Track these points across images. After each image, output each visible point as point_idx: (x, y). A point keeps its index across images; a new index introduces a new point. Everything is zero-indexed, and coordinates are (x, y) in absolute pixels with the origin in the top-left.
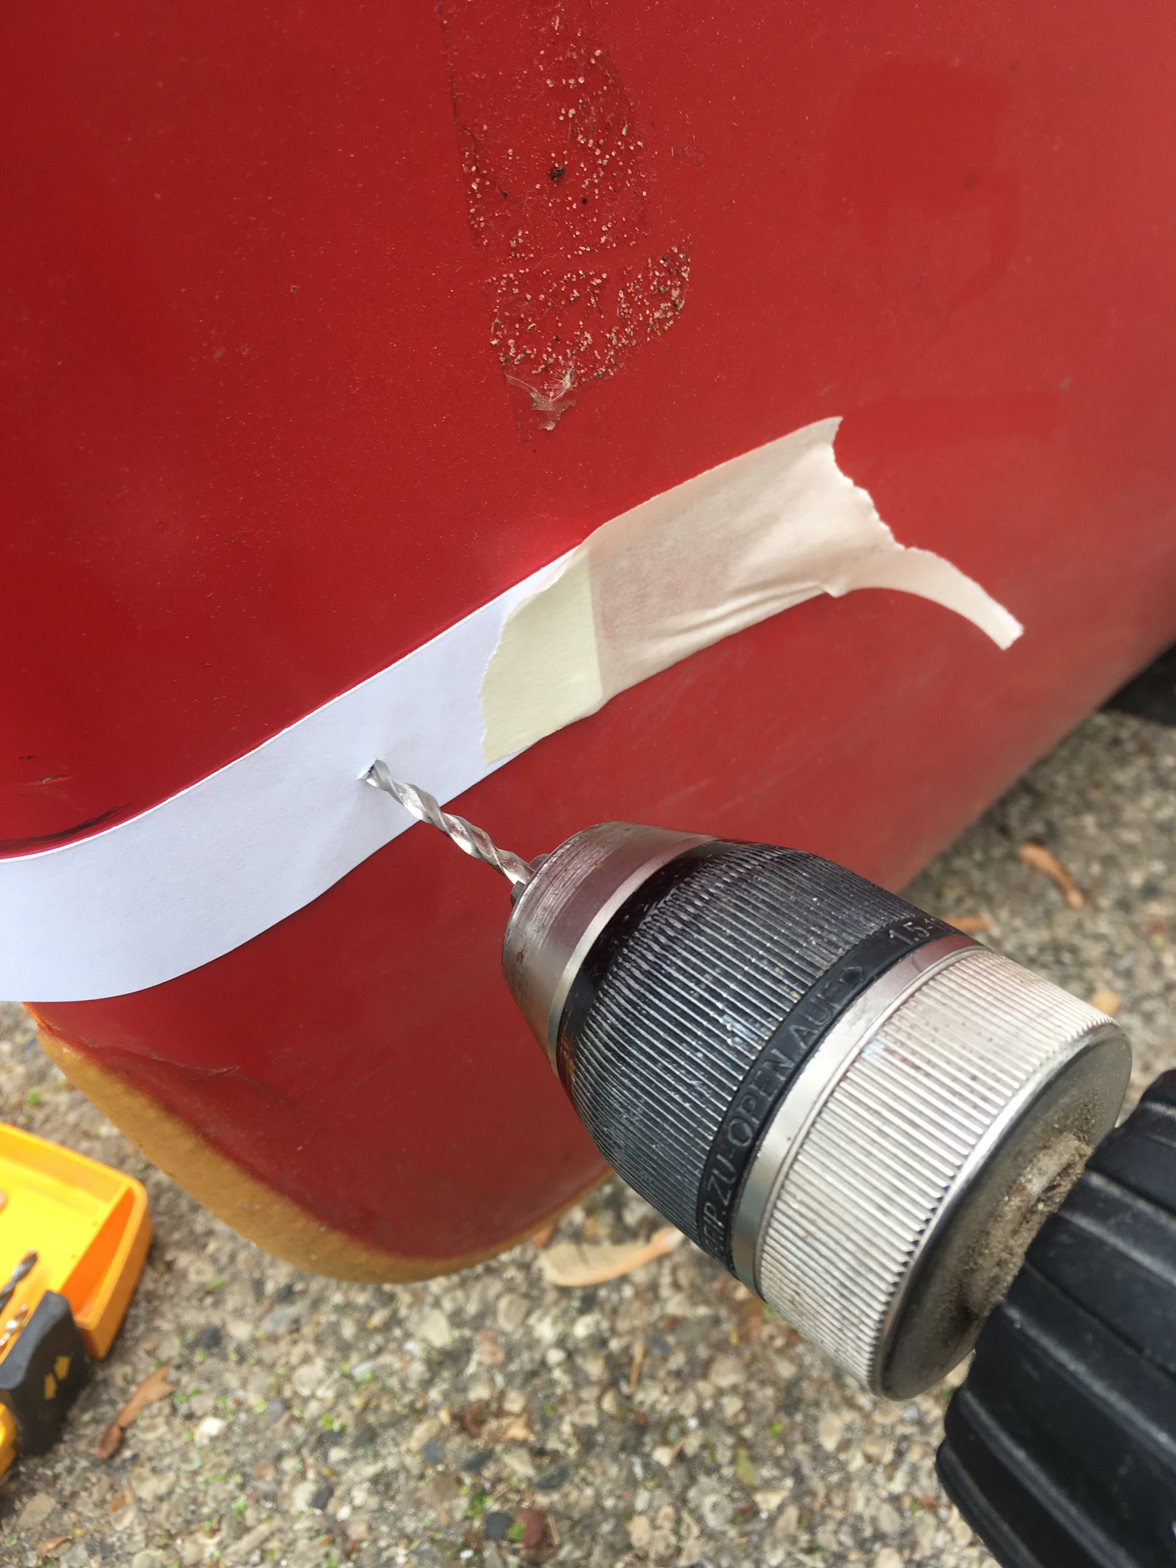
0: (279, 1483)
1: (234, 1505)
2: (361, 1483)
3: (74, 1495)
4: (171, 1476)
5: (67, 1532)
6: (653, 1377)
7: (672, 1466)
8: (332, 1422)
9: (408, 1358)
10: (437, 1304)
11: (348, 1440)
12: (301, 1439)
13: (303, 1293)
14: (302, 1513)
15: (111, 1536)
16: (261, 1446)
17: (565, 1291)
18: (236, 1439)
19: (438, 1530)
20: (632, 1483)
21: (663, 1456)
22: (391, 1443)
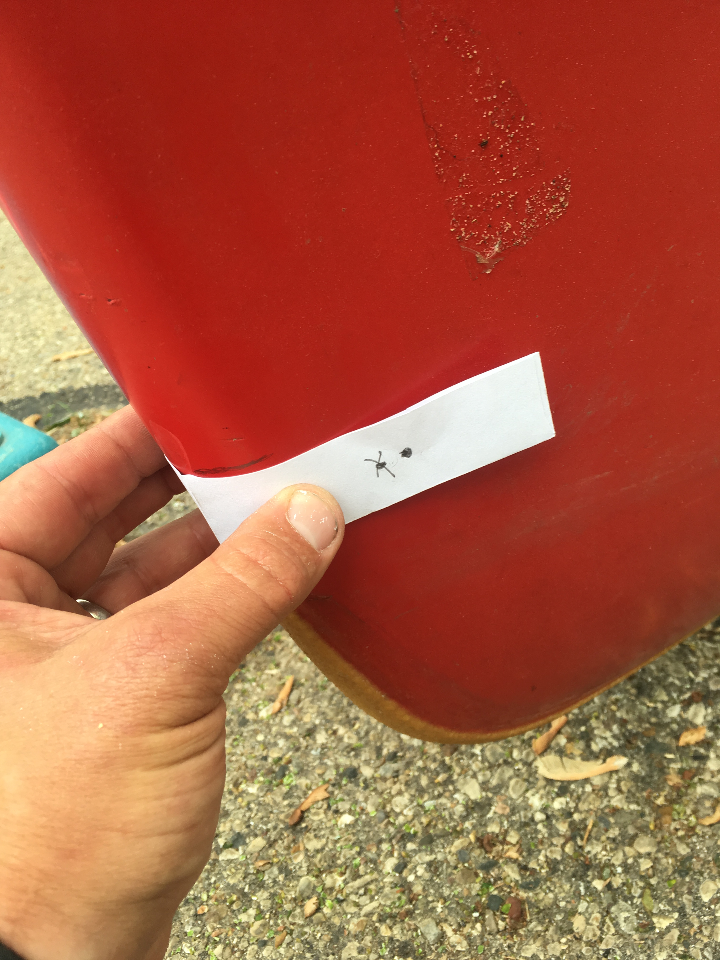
0: (379, 855)
1: (354, 862)
2: (422, 864)
3: (275, 841)
4: (324, 841)
5: (270, 859)
6: (598, 839)
7: (603, 891)
8: (411, 829)
9: (455, 802)
10: (474, 776)
11: (418, 840)
12: (393, 834)
13: (402, 757)
14: (389, 873)
15: (291, 865)
16: (371, 834)
17: (550, 782)
18: (359, 828)
19: (461, 898)
20: (578, 896)
21: (598, 885)
22: (441, 846)
